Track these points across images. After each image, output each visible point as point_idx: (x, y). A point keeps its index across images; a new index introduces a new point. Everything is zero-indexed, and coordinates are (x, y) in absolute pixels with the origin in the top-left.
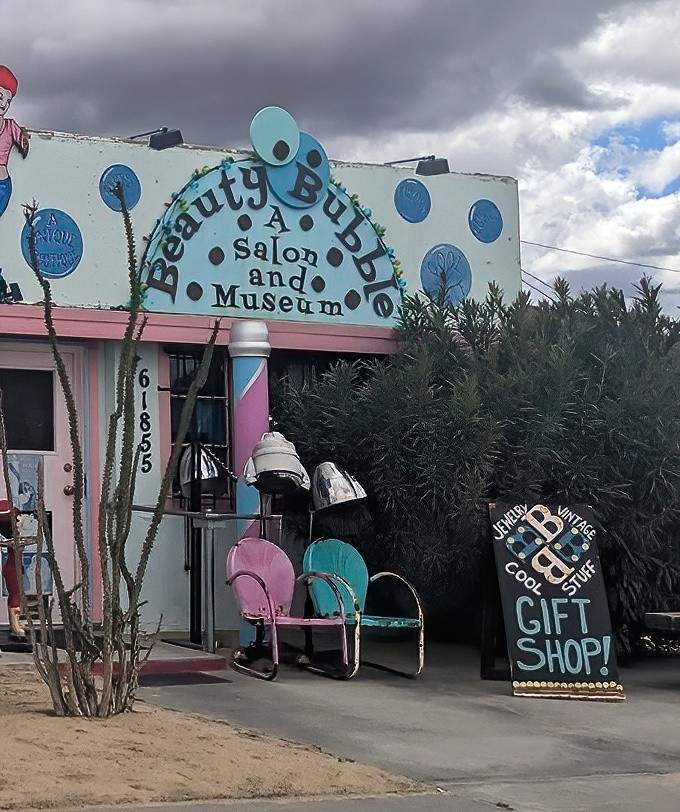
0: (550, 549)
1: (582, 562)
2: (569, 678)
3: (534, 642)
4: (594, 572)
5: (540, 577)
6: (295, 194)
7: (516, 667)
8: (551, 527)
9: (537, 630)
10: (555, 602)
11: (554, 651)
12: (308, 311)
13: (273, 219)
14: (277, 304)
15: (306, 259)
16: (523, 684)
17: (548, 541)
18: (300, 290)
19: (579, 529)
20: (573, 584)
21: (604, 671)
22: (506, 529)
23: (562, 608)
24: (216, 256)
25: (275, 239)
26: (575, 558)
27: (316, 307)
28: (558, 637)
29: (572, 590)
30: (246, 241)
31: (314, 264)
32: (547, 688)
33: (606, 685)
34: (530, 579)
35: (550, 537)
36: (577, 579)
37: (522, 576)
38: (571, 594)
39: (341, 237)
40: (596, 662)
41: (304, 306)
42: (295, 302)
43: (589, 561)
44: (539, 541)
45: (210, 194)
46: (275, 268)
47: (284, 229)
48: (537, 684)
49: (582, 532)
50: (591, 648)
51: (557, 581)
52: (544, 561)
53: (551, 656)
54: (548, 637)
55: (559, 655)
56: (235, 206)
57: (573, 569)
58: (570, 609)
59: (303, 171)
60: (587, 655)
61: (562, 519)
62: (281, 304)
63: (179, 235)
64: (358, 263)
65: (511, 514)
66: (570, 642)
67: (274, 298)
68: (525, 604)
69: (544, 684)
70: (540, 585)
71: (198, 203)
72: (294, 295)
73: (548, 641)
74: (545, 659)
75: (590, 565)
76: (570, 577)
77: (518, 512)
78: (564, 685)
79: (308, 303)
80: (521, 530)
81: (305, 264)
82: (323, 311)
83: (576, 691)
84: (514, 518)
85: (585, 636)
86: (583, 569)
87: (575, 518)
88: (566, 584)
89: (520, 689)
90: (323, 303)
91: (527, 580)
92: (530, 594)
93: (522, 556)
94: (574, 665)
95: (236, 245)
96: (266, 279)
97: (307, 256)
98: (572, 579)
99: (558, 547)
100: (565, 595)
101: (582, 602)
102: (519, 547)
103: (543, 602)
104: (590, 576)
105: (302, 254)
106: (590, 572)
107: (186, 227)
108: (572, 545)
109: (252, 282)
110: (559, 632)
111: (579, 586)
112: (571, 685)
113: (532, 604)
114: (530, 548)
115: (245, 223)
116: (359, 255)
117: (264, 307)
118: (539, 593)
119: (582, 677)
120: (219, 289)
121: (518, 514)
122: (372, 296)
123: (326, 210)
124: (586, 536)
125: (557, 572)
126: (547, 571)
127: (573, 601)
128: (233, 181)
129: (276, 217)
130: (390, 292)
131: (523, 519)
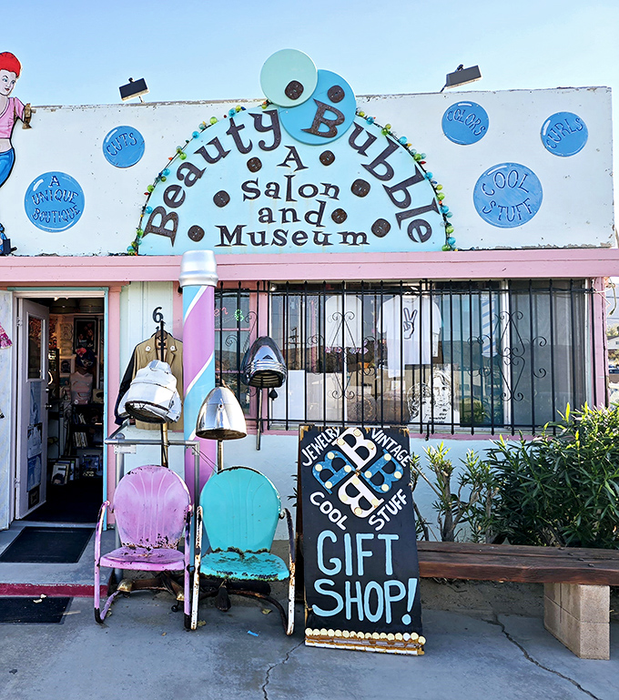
0: (360, 477)
1: (393, 491)
2: (367, 627)
3: (332, 583)
4: (405, 503)
5: (346, 509)
6: (313, 131)
7: (311, 612)
8: (363, 452)
9: (337, 570)
10: (360, 537)
11: (354, 595)
12: (326, 243)
13: (288, 159)
14: (289, 239)
15: (326, 193)
16: (316, 632)
17: (359, 468)
18: (318, 224)
19: (392, 454)
20: (381, 516)
21: (407, 620)
22: (315, 454)
23: (367, 545)
24: (222, 199)
25: (289, 178)
26: (385, 488)
27: (335, 239)
28: (359, 578)
29: (379, 523)
30: (256, 183)
31: (335, 197)
32: (342, 638)
33: (407, 637)
34: (336, 511)
35: (361, 463)
36: (386, 511)
37: (327, 508)
38: (377, 529)
39: (370, 168)
40: (399, 608)
41: (321, 238)
42: (311, 236)
43: (401, 491)
44: (348, 469)
45: (215, 142)
46: (289, 205)
47: (301, 167)
48: (331, 633)
49: (395, 458)
50: (394, 591)
51: (363, 514)
52: (352, 491)
53: (349, 600)
54: (348, 578)
55: (358, 600)
56: (244, 151)
57: (382, 500)
58: (376, 546)
59: (322, 108)
60: (389, 599)
61: (376, 443)
62: (294, 239)
63: (181, 183)
64: (390, 191)
65: (322, 438)
66: (372, 585)
67: (286, 234)
68: (328, 539)
69: (338, 633)
70: (345, 517)
71: (202, 151)
72: (310, 229)
73: (348, 584)
74: (343, 604)
75: (401, 495)
76: (379, 508)
77: (330, 435)
78: (360, 634)
79: (326, 235)
80: (331, 455)
81: (324, 198)
82: (345, 242)
83: (372, 642)
84: (325, 442)
85: (389, 578)
86: (393, 499)
87: (390, 442)
88: (374, 516)
89: (312, 638)
90: (345, 235)
91: (332, 511)
92: (334, 527)
93: (328, 485)
94: (373, 612)
95: (244, 187)
96: (277, 216)
97: (327, 190)
98: (381, 512)
99: (368, 475)
100: (371, 529)
101: (388, 538)
102: (326, 475)
103: (347, 537)
104: (400, 508)
105: (322, 189)
106: (401, 504)
107: (189, 174)
108: (383, 473)
109: (261, 220)
110: (361, 573)
111: (388, 519)
112: (368, 635)
113: (334, 539)
114: (338, 476)
115: (254, 165)
116: (390, 184)
117: (274, 242)
118: (344, 528)
119: (381, 626)
120: (224, 230)
121: (329, 438)
122: (406, 222)
123: (351, 142)
124: (399, 462)
125: (364, 504)
126: (353, 502)
127: (380, 537)
128: (242, 127)
129: (292, 156)
130: (429, 217)
131: (333, 444)
